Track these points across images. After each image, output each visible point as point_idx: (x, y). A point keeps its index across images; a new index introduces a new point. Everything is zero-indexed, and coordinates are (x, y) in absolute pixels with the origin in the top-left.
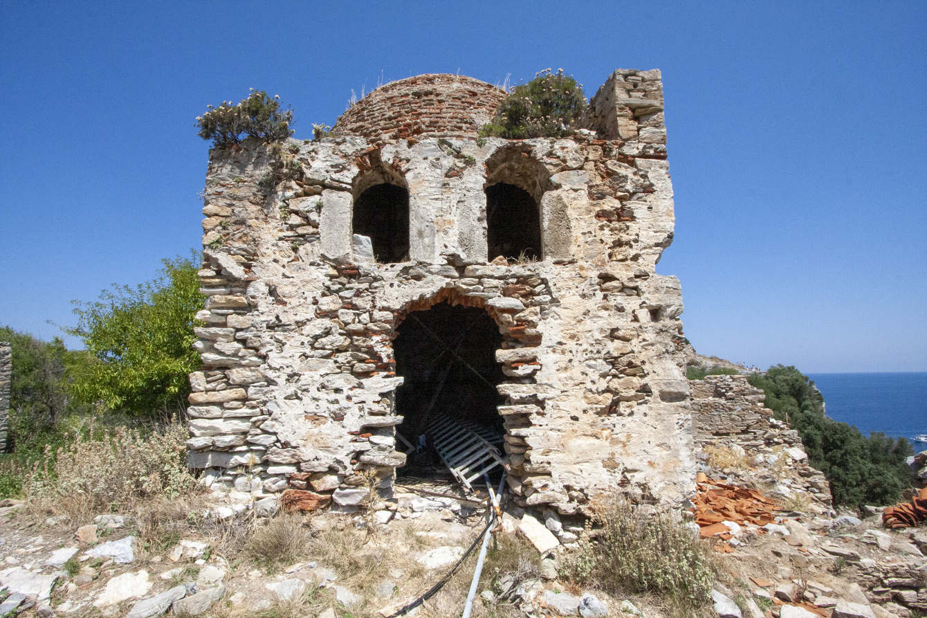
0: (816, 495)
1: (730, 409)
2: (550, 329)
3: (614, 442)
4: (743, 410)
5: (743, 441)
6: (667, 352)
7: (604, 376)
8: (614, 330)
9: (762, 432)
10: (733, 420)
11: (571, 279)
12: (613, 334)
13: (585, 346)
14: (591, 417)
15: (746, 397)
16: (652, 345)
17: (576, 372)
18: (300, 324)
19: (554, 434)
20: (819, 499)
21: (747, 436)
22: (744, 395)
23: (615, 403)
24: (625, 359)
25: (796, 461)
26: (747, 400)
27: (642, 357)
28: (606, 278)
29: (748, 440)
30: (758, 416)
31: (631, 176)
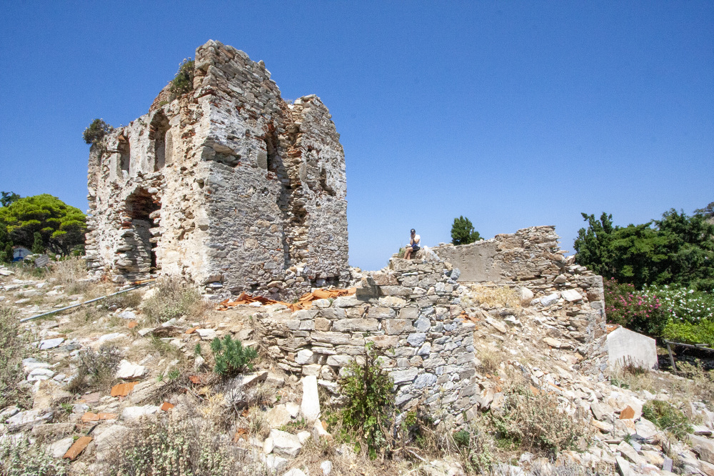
0: (571, 332)
1: (527, 257)
2: (164, 201)
3: (181, 252)
4: (537, 257)
5: (535, 285)
6: (202, 204)
7: (180, 220)
8: (185, 196)
9: (552, 276)
10: (528, 266)
11: (172, 173)
12: (185, 198)
13: (175, 206)
14: (175, 241)
15: (539, 245)
16: (197, 201)
17: (171, 220)
18: (105, 211)
19: (163, 249)
20: (572, 336)
21: (538, 281)
22: (538, 243)
23: (183, 233)
24: (187, 211)
25: (568, 302)
26: (540, 247)
27: (193, 208)
28: (184, 169)
29: (539, 284)
30: (549, 262)
31: (196, 109)
